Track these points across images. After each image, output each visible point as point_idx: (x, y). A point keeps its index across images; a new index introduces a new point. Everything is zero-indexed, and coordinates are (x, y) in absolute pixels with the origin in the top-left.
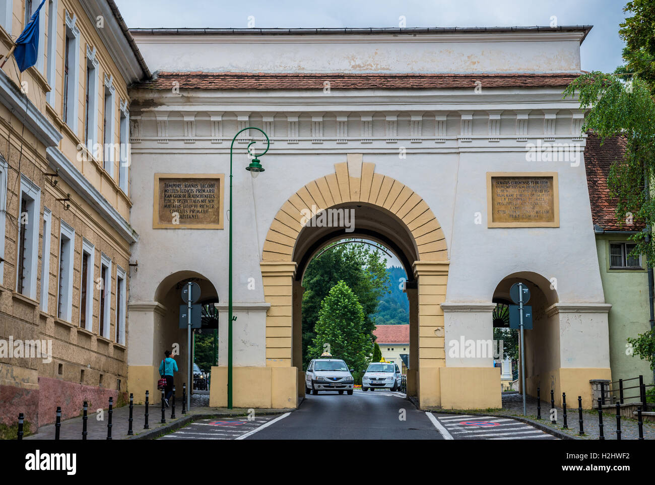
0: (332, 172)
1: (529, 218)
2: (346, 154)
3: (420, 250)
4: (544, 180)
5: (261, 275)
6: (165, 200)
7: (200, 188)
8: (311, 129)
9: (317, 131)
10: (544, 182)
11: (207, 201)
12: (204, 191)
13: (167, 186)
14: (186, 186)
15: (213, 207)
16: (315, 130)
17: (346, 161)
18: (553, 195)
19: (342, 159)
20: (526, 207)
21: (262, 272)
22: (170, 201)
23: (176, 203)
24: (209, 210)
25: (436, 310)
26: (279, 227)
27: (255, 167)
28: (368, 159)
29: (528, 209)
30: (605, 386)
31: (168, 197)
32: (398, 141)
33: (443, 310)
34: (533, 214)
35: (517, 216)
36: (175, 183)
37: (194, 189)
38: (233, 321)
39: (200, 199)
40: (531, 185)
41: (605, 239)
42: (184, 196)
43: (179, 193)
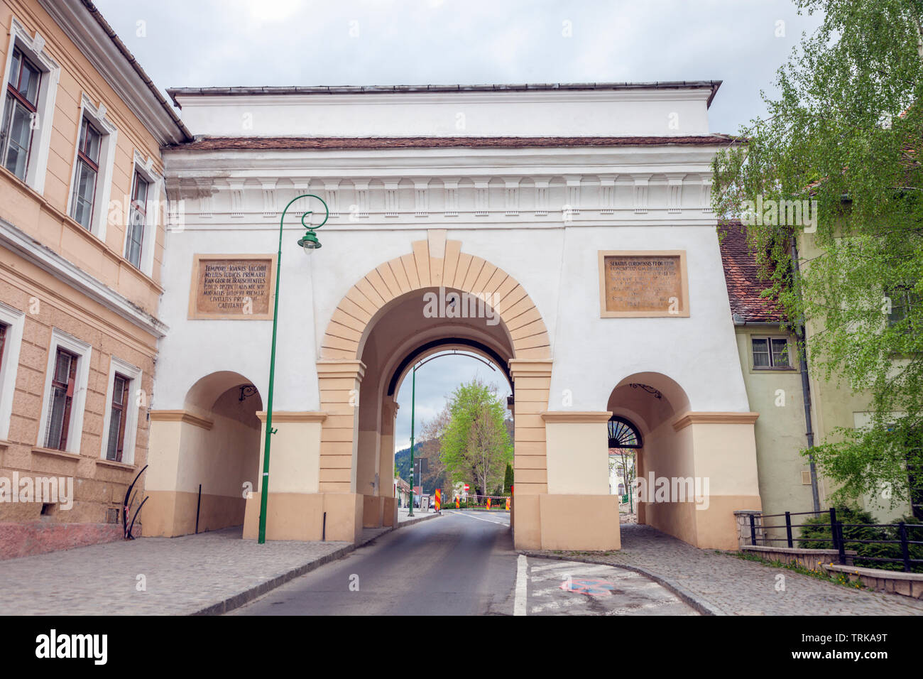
0: (410, 252)
1: (652, 307)
2: (427, 229)
3: (516, 345)
4: (670, 260)
5: (316, 377)
6: (205, 286)
7: (248, 272)
8: (385, 201)
9: (392, 203)
10: (670, 262)
11: (256, 287)
12: (252, 275)
13: (208, 268)
14: (231, 269)
15: (262, 294)
16: (390, 201)
17: (426, 239)
18: (680, 279)
19: (422, 236)
20: (647, 293)
21: (319, 373)
22: (211, 287)
23: (219, 290)
24: (258, 298)
25: (536, 421)
26: (342, 317)
27: (310, 241)
28: (453, 236)
29: (650, 295)
30: (755, 519)
31: (210, 282)
32: (490, 214)
33: (544, 420)
34: (656, 301)
35: (637, 304)
36: (218, 266)
37: (241, 273)
38: (272, 434)
39: (247, 284)
40: (653, 266)
41: (746, 333)
42: (229, 281)
43: (223, 277)
